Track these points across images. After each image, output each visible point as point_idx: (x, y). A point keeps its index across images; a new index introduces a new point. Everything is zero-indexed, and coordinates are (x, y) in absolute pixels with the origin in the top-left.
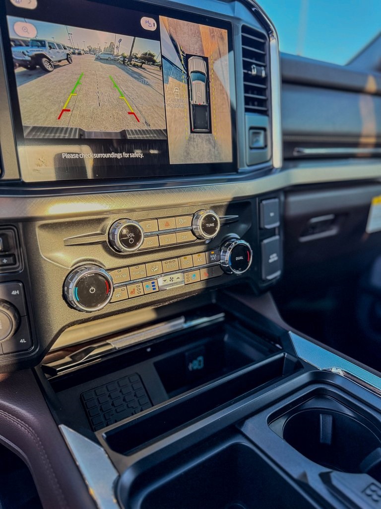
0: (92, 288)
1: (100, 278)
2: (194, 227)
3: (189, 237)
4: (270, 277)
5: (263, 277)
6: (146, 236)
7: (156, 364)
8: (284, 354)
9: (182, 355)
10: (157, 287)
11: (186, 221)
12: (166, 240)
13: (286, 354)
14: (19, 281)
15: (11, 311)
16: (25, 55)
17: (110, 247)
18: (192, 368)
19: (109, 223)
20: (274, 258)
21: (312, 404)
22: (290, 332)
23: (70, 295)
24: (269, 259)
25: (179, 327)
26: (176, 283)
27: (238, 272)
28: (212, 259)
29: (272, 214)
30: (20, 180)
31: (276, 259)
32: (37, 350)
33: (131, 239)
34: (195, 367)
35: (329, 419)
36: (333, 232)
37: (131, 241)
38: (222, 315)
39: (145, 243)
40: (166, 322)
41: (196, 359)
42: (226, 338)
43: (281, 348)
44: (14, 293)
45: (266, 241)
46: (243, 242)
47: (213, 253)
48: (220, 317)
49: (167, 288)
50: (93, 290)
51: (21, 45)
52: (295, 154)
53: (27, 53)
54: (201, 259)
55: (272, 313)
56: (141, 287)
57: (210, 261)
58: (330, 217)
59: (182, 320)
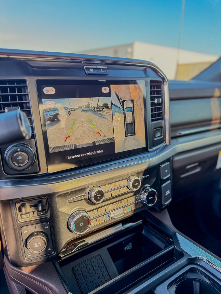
1: (85, 218)
2: (128, 185)
3: (126, 190)
4: (166, 203)
5: (163, 203)
6: (106, 193)
7: (108, 249)
8: (174, 247)
9: (121, 242)
10: (110, 217)
11: (124, 183)
12: (114, 194)
13: (175, 247)
14: (47, 222)
15: (45, 238)
16: (50, 115)
17: (89, 201)
18: (126, 249)
19: (88, 190)
20: (168, 192)
21: (190, 276)
22: (177, 234)
23: (72, 228)
24: (166, 193)
25: (119, 229)
26: (120, 214)
27: (150, 205)
28: (137, 199)
29: (166, 171)
30: (48, 173)
31: (169, 193)
32: (55, 253)
34: (128, 249)
35: (198, 284)
36: (198, 170)
37: (99, 198)
38: (141, 221)
39: (107, 196)
40: (113, 227)
41: (128, 244)
42: (143, 232)
43: (172, 241)
44: (46, 228)
45: (163, 185)
46: (152, 190)
47: (137, 196)
48: (140, 222)
49: (116, 218)
50: (81, 224)
51: (48, 111)
52: (178, 134)
53: (51, 114)
54: (132, 200)
55: (167, 221)
56: (103, 218)
57: (136, 200)
58: (197, 164)
59: (121, 225)
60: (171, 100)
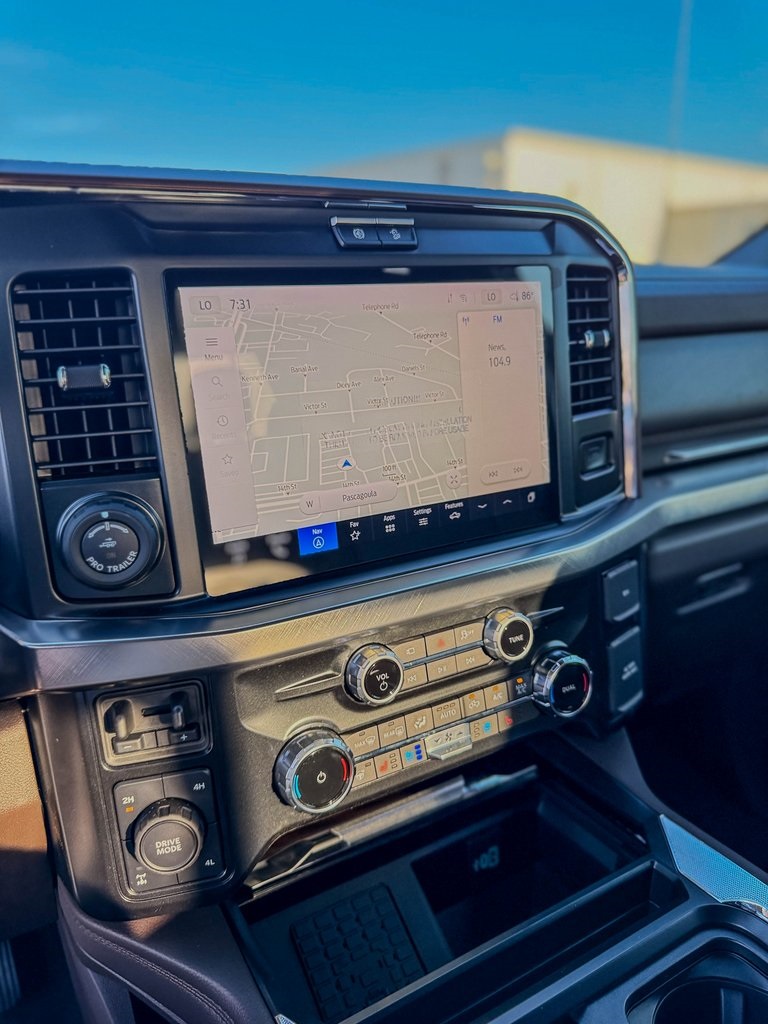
0: (321, 774)
1: (334, 755)
2: (487, 641)
3: (478, 659)
4: (624, 708)
5: (612, 708)
6: (407, 668)
7: (417, 867)
8: (653, 863)
9: (460, 844)
10: (423, 754)
11: (470, 633)
12: (441, 670)
13: (656, 863)
14: (204, 767)
15: (195, 822)
17: (347, 696)
18: (479, 867)
19: (343, 658)
20: (631, 669)
21: (711, 969)
22: (662, 816)
23: (288, 790)
24: (623, 673)
25: (455, 797)
26: (459, 745)
27: (567, 714)
28: (519, 692)
29: (626, 593)
30: (205, 596)
31: (634, 670)
32: (231, 877)
33: (384, 683)
34: (484, 866)
35: (738, 1001)
36: (740, 588)
37: (384, 687)
38: (533, 768)
39: (410, 679)
41: (485, 850)
42: (541, 808)
43: (644, 841)
44: (197, 787)
45: (615, 644)
46: (574, 659)
47: (520, 680)
48: (529, 771)
49: (443, 757)
50: (322, 777)
52: (667, 460)
54: (499, 695)
55: (628, 772)
56: (398, 758)
57: (515, 696)
58: (736, 567)
59: (461, 783)
60: (645, 335)
